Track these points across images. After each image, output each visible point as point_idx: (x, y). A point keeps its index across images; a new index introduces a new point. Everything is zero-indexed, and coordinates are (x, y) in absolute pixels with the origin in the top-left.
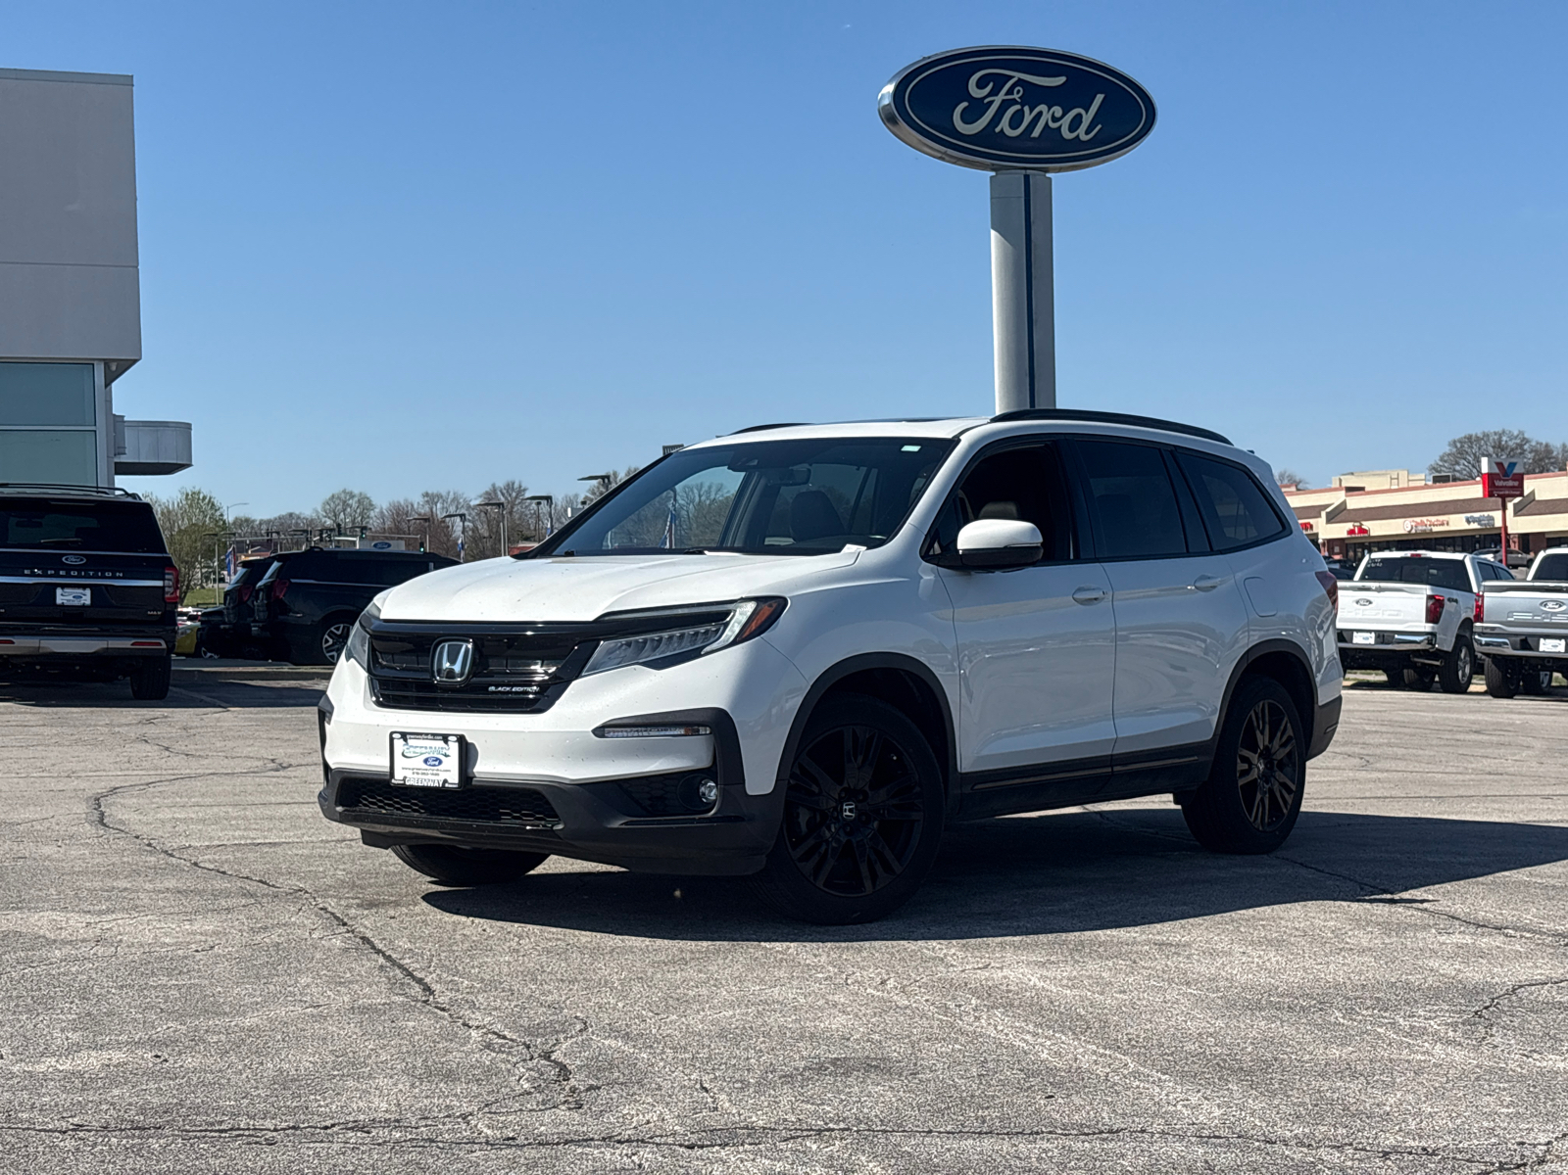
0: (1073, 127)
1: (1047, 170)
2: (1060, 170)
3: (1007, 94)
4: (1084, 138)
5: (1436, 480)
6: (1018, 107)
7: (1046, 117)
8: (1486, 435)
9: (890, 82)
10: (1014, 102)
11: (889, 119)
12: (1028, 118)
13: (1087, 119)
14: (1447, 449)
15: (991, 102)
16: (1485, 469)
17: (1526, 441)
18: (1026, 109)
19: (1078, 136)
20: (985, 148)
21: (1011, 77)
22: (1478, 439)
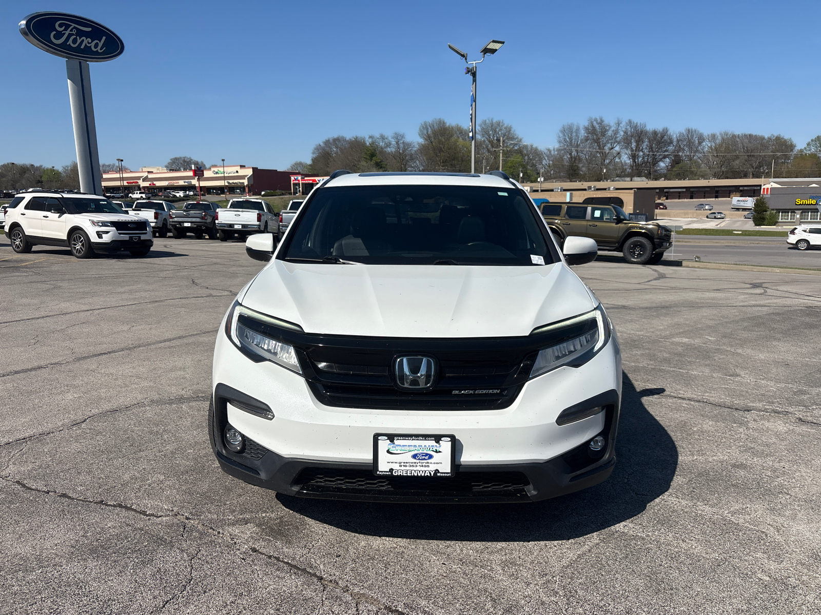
0: (96, 46)
1: (87, 61)
2: (92, 61)
3: (70, 31)
4: (100, 51)
5: (170, 170)
6: (75, 36)
7: (85, 42)
8: (181, 158)
9: (23, 20)
10: (73, 35)
11: (25, 32)
12: (79, 41)
13: (100, 44)
14: (170, 161)
15: (65, 33)
16: (193, 168)
17: (191, 160)
18: (78, 37)
19: (97, 50)
20: (63, 50)
21: (72, 25)
22: (178, 159)
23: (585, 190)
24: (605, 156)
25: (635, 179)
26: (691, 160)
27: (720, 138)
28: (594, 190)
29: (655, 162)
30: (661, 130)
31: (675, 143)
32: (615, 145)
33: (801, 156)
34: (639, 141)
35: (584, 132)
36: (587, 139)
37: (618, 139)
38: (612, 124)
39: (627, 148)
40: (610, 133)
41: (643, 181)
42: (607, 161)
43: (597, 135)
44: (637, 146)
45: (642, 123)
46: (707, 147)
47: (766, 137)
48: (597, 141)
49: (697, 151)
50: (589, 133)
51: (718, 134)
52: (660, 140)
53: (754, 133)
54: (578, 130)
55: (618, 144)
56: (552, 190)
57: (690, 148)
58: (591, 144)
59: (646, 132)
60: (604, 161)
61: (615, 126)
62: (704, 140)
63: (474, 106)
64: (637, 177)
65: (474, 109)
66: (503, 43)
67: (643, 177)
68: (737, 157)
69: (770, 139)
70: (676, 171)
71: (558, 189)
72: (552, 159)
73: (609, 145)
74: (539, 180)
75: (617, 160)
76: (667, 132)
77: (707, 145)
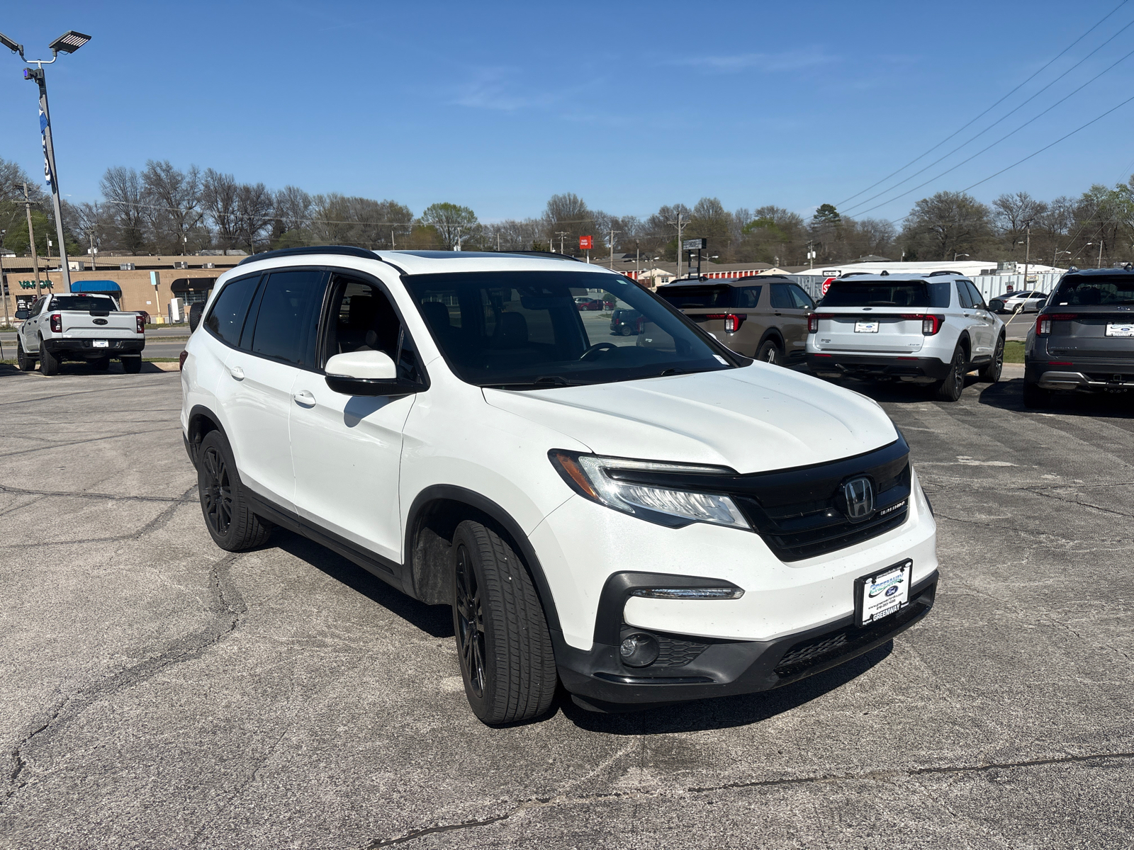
23: (171, 267)
24: (180, 218)
25: (230, 252)
26: (298, 227)
27: (328, 201)
28: (186, 268)
29: (254, 229)
30: (255, 187)
31: (275, 205)
32: (194, 204)
33: (419, 227)
34: (228, 201)
35: (143, 182)
36: (149, 193)
37: (198, 195)
38: (185, 173)
39: (211, 208)
40: (184, 186)
41: (240, 255)
42: (186, 226)
43: (164, 188)
44: (226, 208)
45: (228, 175)
46: (314, 211)
47: (379, 203)
48: (166, 196)
49: (304, 217)
50: (151, 183)
51: (326, 196)
52: (254, 200)
53: (365, 197)
54: (133, 178)
55: (198, 202)
56: (118, 268)
57: (296, 213)
58: (158, 200)
59: (235, 188)
60: (182, 226)
61: (190, 176)
62: (310, 203)
63: (47, 134)
64: (231, 249)
65: (48, 138)
66: (89, 38)
67: (239, 249)
68: (351, 227)
69: (383, 205)
70: (283, 241)
71: (127, 265)
72: (95, 219)
73: (185, 203)
74: (89, 251)
75: (199, 224)
76: (263, 189)
77: (314, 208)
